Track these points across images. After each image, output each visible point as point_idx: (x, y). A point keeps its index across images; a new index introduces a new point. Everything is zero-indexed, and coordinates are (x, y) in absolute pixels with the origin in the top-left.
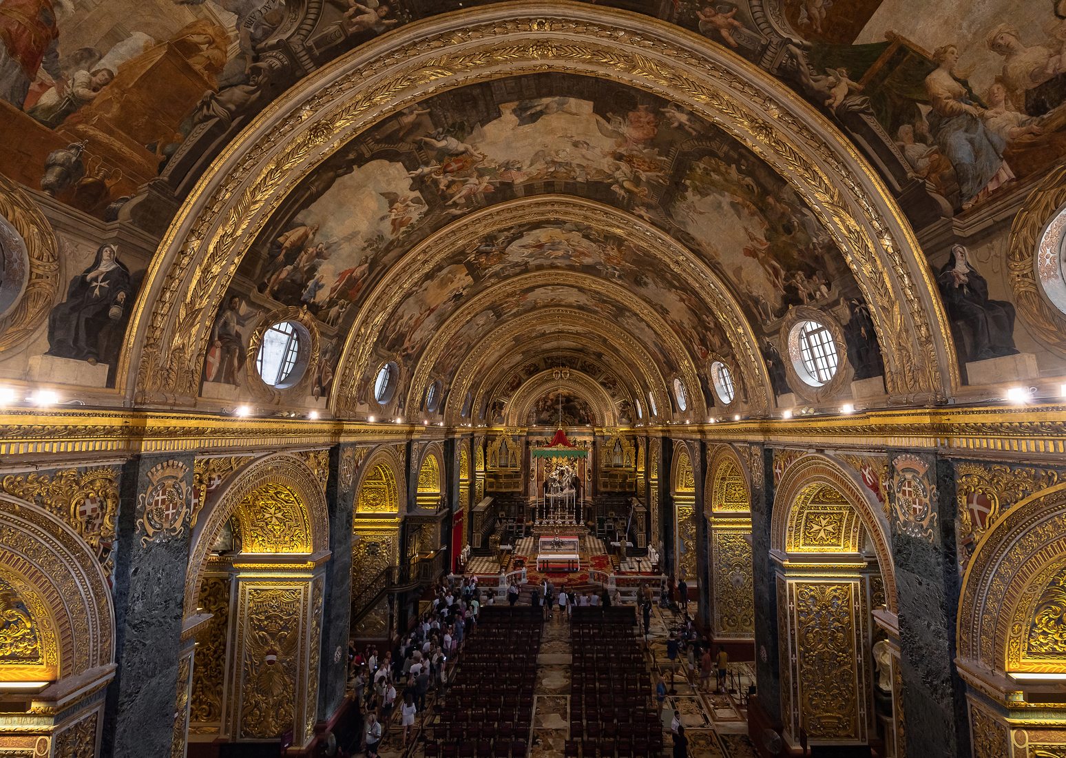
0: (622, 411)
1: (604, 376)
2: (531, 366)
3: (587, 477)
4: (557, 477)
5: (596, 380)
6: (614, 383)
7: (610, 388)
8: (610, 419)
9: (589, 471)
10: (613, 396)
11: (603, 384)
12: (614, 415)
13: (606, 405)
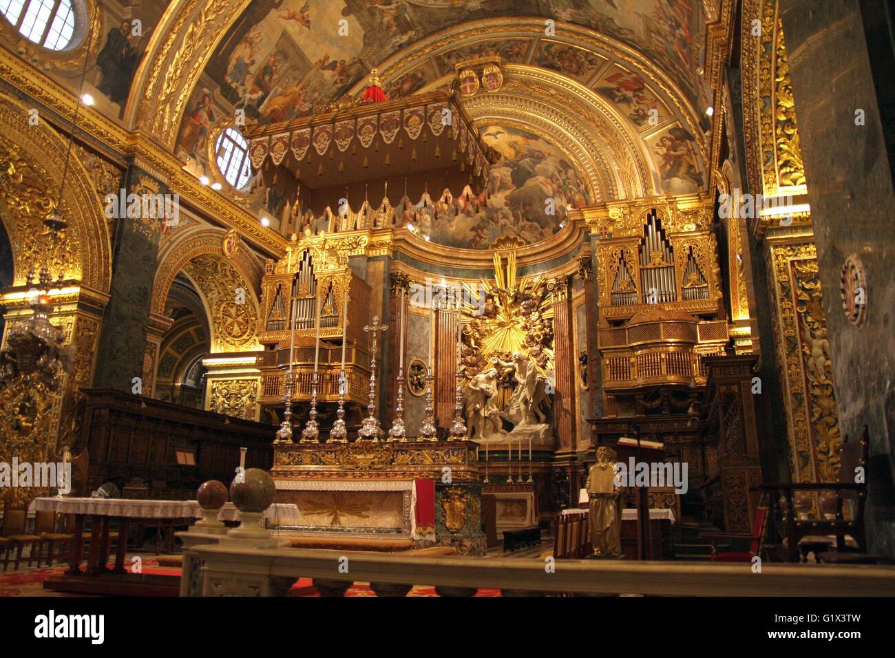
0: (667, 157)
1: (605, 72)
2: (403, 80)
3: (579, 383)
4: (492, 388)
5: (585, 84)
6: (638, 85)
7: (626, 100)
8: (628, 182)
9: (584, 360)
10: (638, 119)
11: (606, 93)
12: (643, 167)
13: (616, 144)
